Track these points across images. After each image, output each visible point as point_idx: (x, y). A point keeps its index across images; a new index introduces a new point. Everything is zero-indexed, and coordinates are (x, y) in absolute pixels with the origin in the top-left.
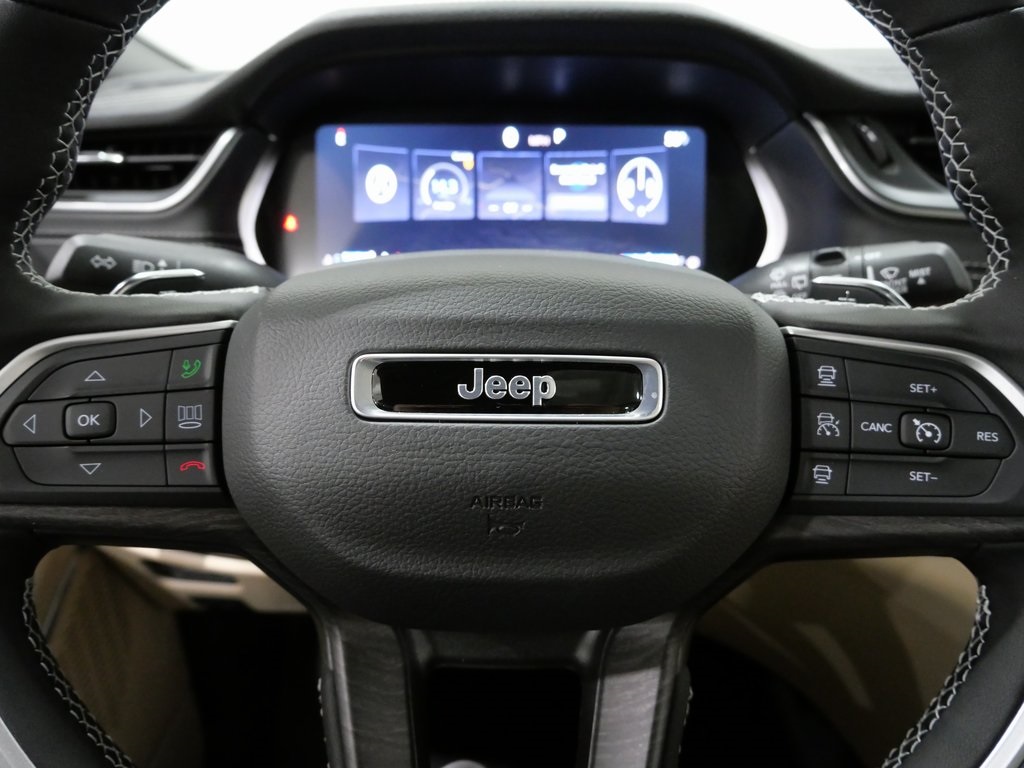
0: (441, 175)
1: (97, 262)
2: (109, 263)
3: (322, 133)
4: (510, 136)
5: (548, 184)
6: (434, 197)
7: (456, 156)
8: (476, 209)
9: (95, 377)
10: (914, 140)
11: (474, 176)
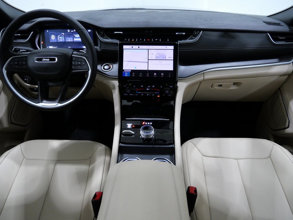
0: (60, 36)
1: (17, 49)
2: (18, 49)
3: (45, 30)
4: (69, 31)
5: (74, 37)
6: (60, 39)
7: (62, 33)
8: (65, 41)
9: (17, 60)
10: (108, 33)
11: (64, 36)
